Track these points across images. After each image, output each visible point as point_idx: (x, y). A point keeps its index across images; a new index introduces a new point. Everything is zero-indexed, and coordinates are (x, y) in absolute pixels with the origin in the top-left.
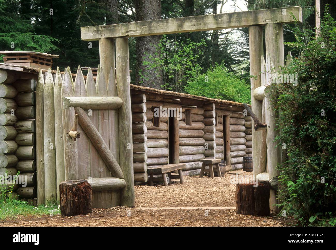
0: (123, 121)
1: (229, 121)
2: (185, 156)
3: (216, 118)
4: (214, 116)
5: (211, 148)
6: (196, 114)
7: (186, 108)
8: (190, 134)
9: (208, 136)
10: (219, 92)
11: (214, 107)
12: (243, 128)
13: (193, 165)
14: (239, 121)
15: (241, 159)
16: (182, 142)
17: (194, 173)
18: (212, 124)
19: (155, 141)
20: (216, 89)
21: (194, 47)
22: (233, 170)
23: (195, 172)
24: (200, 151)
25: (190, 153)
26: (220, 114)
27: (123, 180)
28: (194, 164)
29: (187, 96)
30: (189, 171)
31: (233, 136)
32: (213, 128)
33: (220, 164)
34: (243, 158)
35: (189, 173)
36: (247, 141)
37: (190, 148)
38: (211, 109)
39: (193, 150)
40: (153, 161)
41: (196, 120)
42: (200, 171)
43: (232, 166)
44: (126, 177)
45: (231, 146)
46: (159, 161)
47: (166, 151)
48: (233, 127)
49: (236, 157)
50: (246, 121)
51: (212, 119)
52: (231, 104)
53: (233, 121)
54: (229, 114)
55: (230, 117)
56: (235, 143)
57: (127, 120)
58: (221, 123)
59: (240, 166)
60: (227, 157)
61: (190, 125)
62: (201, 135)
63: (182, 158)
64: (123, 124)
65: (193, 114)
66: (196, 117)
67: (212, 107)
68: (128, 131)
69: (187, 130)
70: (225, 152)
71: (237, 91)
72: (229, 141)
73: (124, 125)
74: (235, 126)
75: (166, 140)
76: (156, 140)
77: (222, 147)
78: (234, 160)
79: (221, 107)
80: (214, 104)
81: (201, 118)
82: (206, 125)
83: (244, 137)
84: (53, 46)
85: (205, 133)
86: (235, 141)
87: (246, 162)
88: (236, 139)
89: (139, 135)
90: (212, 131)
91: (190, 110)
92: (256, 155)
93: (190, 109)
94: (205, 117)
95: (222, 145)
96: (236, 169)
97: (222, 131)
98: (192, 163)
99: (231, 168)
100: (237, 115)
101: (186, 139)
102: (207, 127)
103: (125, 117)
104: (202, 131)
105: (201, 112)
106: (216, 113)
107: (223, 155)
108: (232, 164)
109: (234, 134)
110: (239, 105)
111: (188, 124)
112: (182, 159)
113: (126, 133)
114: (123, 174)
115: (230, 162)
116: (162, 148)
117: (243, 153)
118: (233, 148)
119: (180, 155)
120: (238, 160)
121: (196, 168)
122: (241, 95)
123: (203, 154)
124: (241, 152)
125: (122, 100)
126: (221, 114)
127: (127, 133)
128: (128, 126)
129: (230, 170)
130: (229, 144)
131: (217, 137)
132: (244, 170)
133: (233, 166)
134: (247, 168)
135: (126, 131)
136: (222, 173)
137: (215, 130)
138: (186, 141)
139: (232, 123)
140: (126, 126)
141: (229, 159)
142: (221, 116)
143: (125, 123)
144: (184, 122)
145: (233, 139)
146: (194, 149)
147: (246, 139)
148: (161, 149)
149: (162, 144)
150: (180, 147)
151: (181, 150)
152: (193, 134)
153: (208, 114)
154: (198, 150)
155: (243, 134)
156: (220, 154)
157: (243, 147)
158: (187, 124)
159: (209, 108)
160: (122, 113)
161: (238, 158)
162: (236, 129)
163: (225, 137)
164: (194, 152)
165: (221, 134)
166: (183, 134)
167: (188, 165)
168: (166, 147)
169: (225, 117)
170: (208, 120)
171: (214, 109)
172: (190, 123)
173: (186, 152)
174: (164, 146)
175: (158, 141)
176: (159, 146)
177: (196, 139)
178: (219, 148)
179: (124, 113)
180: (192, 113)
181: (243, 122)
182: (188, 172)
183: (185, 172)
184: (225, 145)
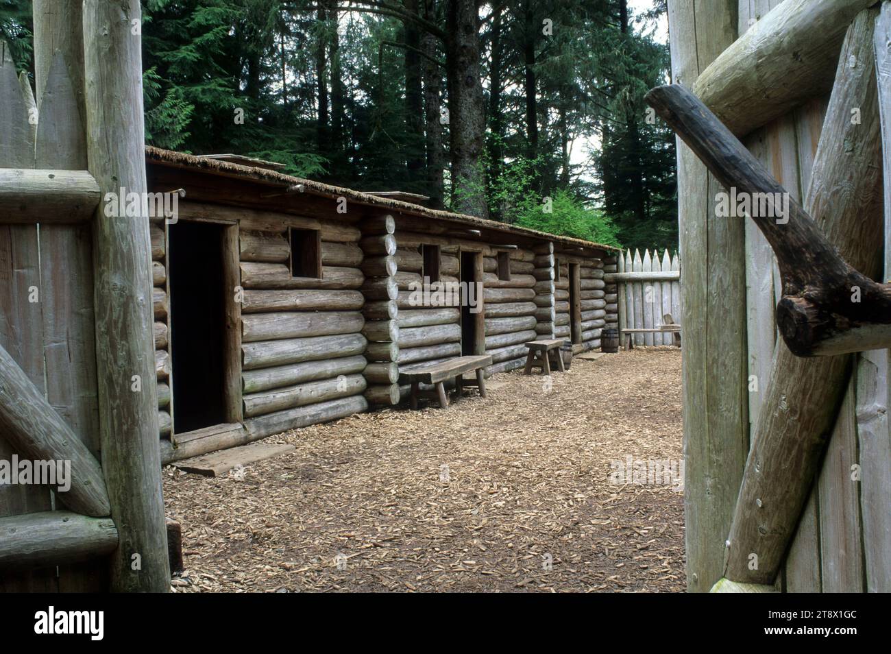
0: (104, 271)
1: (579, 272)
2: (498, 337)
3: (556, 268)
4: (553, 263)
5: (548, 319)
6: (520, 261)
7: (499, 250)
8: (507, 296)
9: (541, 299)
10: (564, 230)
11: (552, 248)
12: (602, 284)
13: (513, 350)
14: (594, 272)
15: (599, 332)
16: (491, 311)
17: (516, 364)
18: (548, 278)
19: (429, 314)
20: (559, 225)
21: (528, 166)
22: (586, 351)
23: (517, 362)
24: (527, 326)
25: (509, 329)
26: (564, 262)
27: (106, 521)
28: (516, 350)
29: (498, 226)
30: (506, 363)
31: (585, 297)
32: (550, 285)
33: (563, 347)
34: (601, 330)
35: (506, 367)
36: (608, 303)
37: (508, 320)
38: (546, 252)
39: (514, 325)
40: (423, 354)
41: (521, 271)
42: (525, 359)
43: (583, 344)
44: (117, 509)
45: (582, 313)
46: (439, 353)
47: (455, 331)
48: (585, 283)
49: (590, 329)
50: (606, 272)
51: (548, 270)
52: (581, 245)
53: (585, 272)
54: (579, 262)
55: (581, 267)
56: (588, 307)
57: (117, 268)
58: (566, 276)
59: (597, 342)
60: (576, 330)
61: (507, 279)
62: (529, 297)
63: (490, 341)
64: (103, 288)
65: (514, 260)
66: (519, 266)
67: (549, 249)
68: (126, 313)
69: (500, 289)
70: (573, 323)
71: (590, 228)
72: (579, 306)
73: (106, 291)
74: (589, 281)
75: (455, 310)
76: (431, 311)
77: (567, 316)
78: (587, 335)
79: (564, 249)
80: (551, 243)
81: (530, 267)
82: (538, 280)
83: (602, 298)
84: (320, 168)
85: (537, 294)
86: (588, 305)
87: (606, 337)
88: (590, 302)
89: (379, 304)
90: (549, 291)
91: (506, 253)
92: (711, 462)
93: (508, 251)
94: (537, 266)
95: (567, 312)
96: (591, 349)
97: (566, 289)
98: (512, 348)
99: (581, 349)
100: (591, 264)
101: (498, 305)
102: (540, 283)
103: (111, 255)
104: (532, 290)
105: (530, 257)
106: (556, 260)
107: (569, 328)
108: (584, 341)
109: (587, 294)
110: (595, 246)
111: (503, 277)
112: (491, 343)
113: (116, 323)
114: (104, 498)
115: (580, 339)
116: (446, 326)
117: (601, 322)
118: (585, 315)
119: (486, 336)
120: (593, 334)
121: (520, 356)
122: (597, 234)
123: (533, 329)
124: (598, 321)
125: (98, 182)
126: (563, 260)
127: (120, 325)
128: (121, 295)
129: (581, 352)
130: (579, 310)
131: (557, 300)
132: (603, 351)
133: (586, 344)
134: (608, 348)
135: (115, 315)
136: (565, 364)
137: (553, 288)
138: (498, 310)
139: (584, 276)
140: (115, 294)
141: (578, 333)
142: (566, 265)
143: (108, 283)
144: (494, 275)
145: (586, 301)
146: (516, 323)
147: (605, 300)
148: (444, 328)
149: (446, 318)
150: (488, 321)
151: (487, 327)
152: (513, 296)
153: (541, 260)
154: (523, 324)
155: (601, 293)
156: (564, 327)
157: (601, 313)
158: (500, 279)
159: (543, 251)
160: (100, 238)
161: (593, 331)
162: (590, 286)
163: (572, 300)
164: (516, 327)
165: (566, 295)
166: (493, 297)
167: (504, 353)
168: (456, 323)
169: (572, 267)
170: (542, 271)
171: (552, 252)
172: (508, 276)
173: (499, 329)
174: (450, 321)
175: (436, 313)
176: (438, 322)
177: (519, 305)
178: (563, 318)
179: (105, 239)
180: (511, 259)
181: (602, 274)
182: (503, 365)
183: (498, 366)
184: (572, 312)
